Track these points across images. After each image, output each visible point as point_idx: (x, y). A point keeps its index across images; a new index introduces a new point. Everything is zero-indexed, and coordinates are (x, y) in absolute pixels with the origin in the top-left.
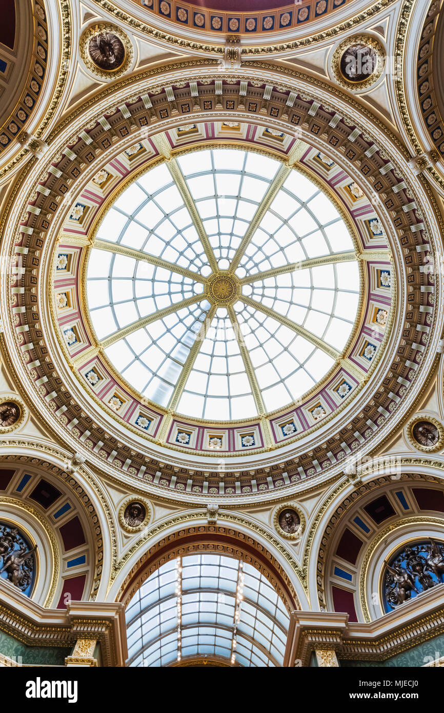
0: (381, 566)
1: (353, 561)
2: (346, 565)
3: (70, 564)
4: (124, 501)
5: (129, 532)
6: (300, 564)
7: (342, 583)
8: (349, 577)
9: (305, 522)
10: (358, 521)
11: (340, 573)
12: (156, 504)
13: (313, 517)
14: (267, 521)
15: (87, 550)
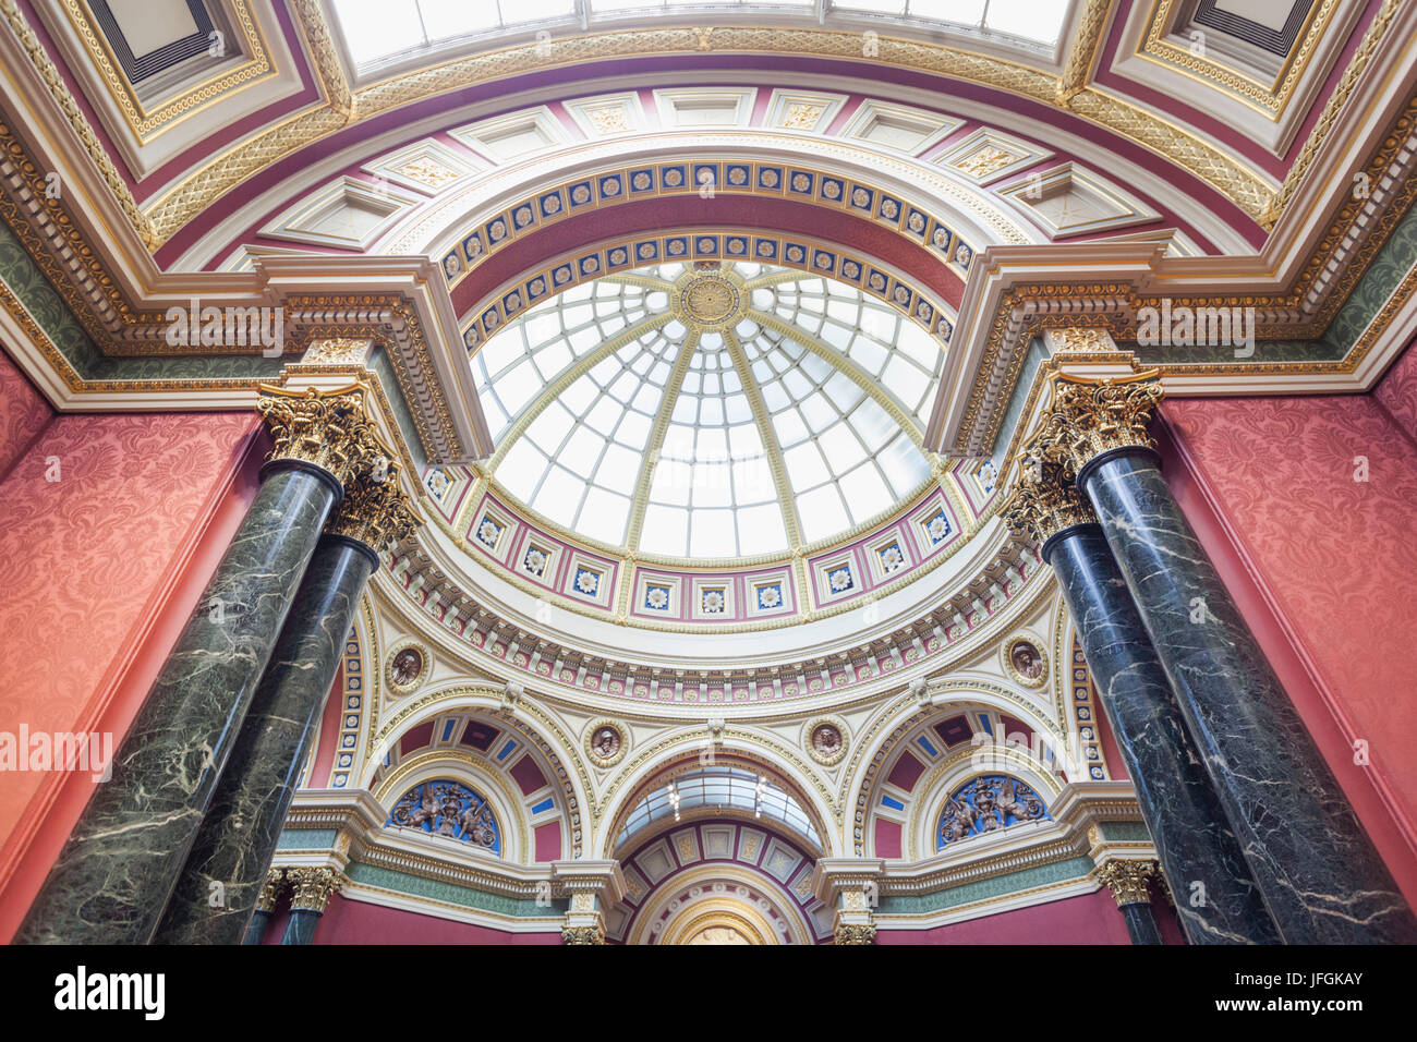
0: (941, 798)
1: (909, 787)
2: (897, 792)
3: (536, 810)
4: (588, 728)
5: (603, 767)
6: (836, 797)
7: (890, 813)
8: (900, 807)
9: (848, 744)
10: (923, 741)
11: (888, 802)
12: (633, 725)
13: (860, 738)
14: (796, 740)
15: (553, 793)
